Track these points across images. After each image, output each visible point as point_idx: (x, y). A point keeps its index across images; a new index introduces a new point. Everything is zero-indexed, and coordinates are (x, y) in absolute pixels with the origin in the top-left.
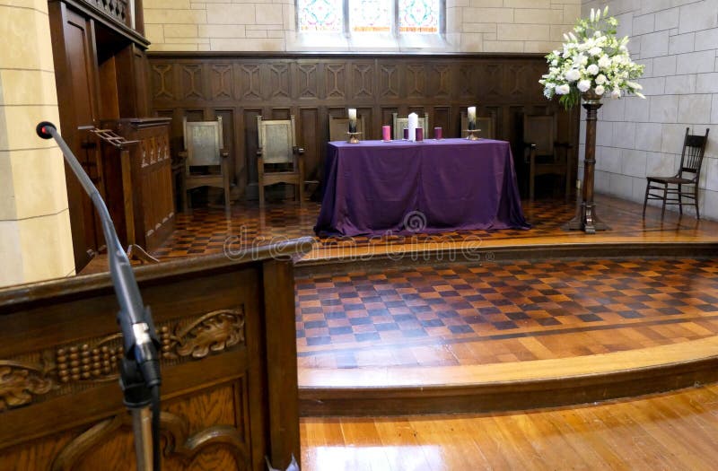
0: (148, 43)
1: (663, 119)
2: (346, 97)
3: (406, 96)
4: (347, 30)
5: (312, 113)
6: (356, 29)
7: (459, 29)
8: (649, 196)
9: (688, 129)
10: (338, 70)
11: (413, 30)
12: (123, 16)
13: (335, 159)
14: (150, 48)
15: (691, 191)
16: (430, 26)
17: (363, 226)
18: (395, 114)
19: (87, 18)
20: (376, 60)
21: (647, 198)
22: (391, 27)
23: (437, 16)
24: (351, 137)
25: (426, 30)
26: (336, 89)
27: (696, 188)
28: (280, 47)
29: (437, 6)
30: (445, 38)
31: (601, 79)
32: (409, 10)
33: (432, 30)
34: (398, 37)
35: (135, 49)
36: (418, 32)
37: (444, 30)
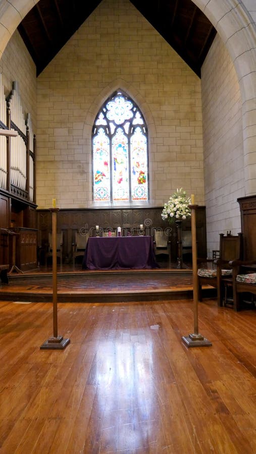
0: (37, 206)
4: (111, 200)
6: (115, 200)
7: (154, 198)
10: (107, 214)
11: (138, 199)
12: (26, 197)
14: (38, 208)
16: (144, 197)
17: (97, 266)
19: (9, 198)
22: (128, 198)
23: (147, 194)
25: (142, 199)
28: (86, 207)
29: (147, 190)
30: (149, 202)
31: (178, 212)
32: (135, 192)
33: (145, 199)
35: (30, 208)
37: (149, 199)
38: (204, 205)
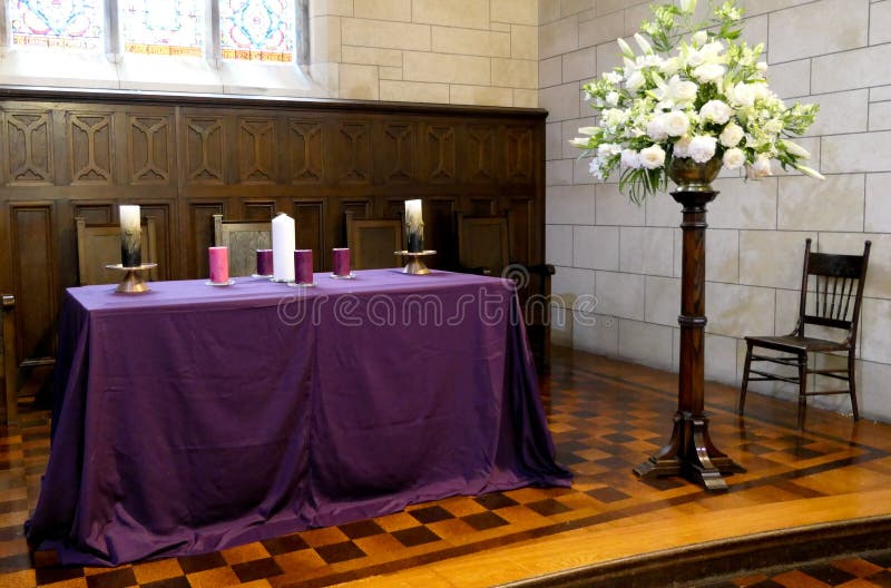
1: (741, 221)
2: (115, 181)
3: (239, 181)
4: (114, 48)
5: (39, 216)
6: (132, 47)
7: (336, 56)
8: (751, 375)
9: (809, 241)
10: (96, 126)
11: (247, 56)
13: (84, 335)
15: (844, 364)
16: (279, 50)
18: (217, 217)
20: (177, 109)
21: (746, 379)
22: (203, 48)
23: (292, 35)
24: (128, 276)
25: (270, 56)
26: (92, 165)
27: (851, 359)
29: (291, 14)
30: (309, 73)
32: (238, 17)
33: (282, 57)
34: (218, 67)
36: (256, 61)
37: (305, 58)
38: (534, 105)
